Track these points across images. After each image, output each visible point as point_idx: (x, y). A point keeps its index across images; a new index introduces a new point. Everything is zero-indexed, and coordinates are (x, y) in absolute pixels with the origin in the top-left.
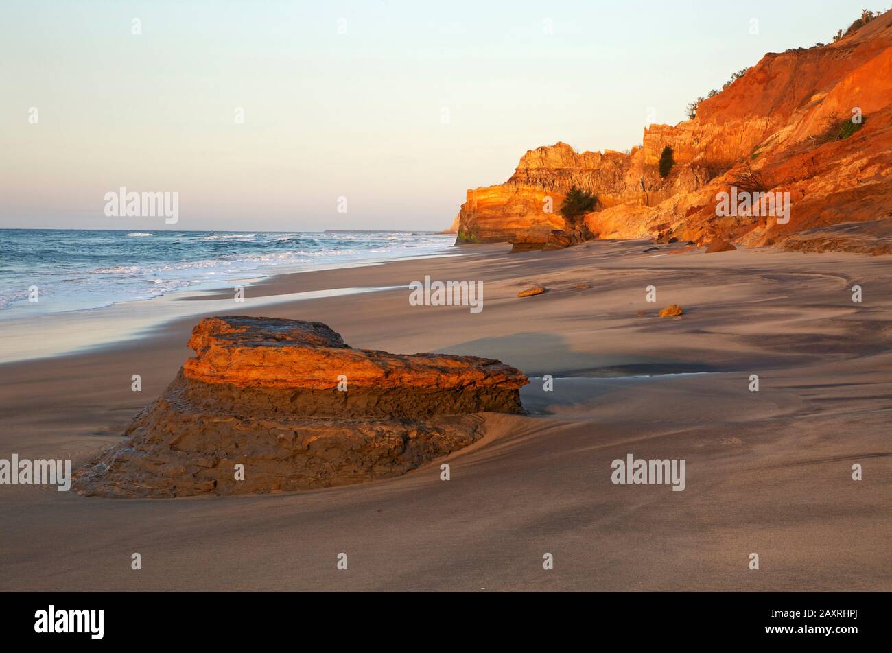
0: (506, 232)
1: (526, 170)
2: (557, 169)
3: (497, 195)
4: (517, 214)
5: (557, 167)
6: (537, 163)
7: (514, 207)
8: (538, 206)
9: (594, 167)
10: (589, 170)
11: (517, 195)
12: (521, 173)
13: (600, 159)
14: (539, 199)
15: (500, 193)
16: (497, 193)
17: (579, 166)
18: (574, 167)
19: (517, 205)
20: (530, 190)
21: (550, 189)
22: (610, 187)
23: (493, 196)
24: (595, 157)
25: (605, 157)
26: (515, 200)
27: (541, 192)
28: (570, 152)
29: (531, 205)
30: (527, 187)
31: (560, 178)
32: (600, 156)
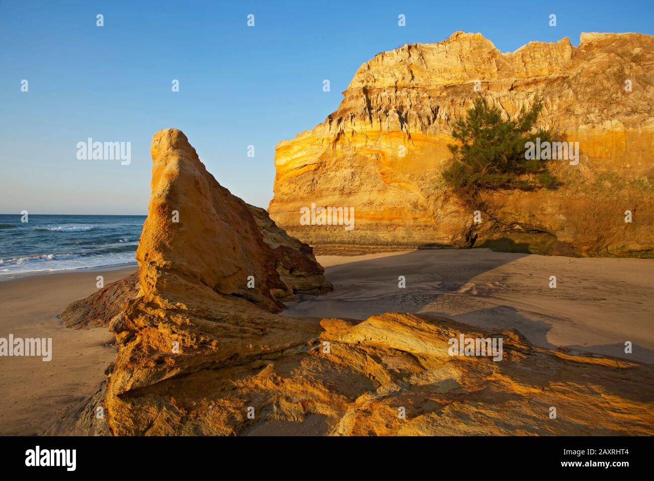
0: (312, 233)
1: (366, 91)
2: (446, 87)
3: (305, 153)
4: (335, 189)
5: (446, 82)
6: (393, 75)
7: (332, 174)
8: (386, 169)
9: (551, 71)
10: (536, 82)
11: (338, 146)
12: (352, 98)
13: (567, 54)
14: (389, 152)
15: (308, 146)
16: (304, 149)
17: (509, 76)
18: (494, 80)
19: (340, 171)
20: (372, 132)
21: (419, 125)
22: (609, 103)
23: (300, 154)
24: (554, 53)
25: (583, 51)
26: (334, 159)
27: (394, 134)
28: (485, 50)
29: (373, 167)
30: (363, 127)
31: (452, 101)
32: (568, 47)
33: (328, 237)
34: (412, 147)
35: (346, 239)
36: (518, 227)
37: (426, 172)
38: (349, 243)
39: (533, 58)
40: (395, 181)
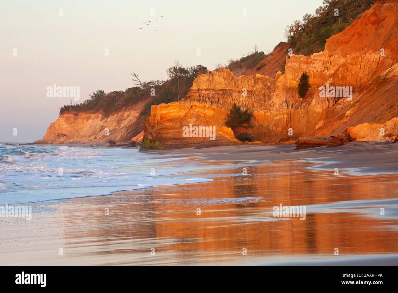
1: (198, 90)
2: (221, 90)
3: (176, 110)
6: (206, 85)
7: (189, 120)
8: (207, 119)
9: (249, 88)
10: (245, 91)
11: (191, 110)
12: (194, 92)
13: (253, 82)
14: (208, 114)
16: (176, 109)
17: (237, 88)
18: (234, 88)
19: (192, 119)
20: (201, 106)
21: (216, 106)
22: (261, 105)
23: (173, 111)
24: (249, 81)
25: (257, 80)
26: (190, 115)
27: (210, 108)
28: (231, 76)
29: (202, 119)
30: (199, 104)
31: (224, 97)
32: (253, 79)
33: (189, 142)
34: (214, 113)
35: (196, 142)
36: (243, 138)
37: (219, 121)
38: (197, 144)
39: (244, 81)
40: (211, 124)
